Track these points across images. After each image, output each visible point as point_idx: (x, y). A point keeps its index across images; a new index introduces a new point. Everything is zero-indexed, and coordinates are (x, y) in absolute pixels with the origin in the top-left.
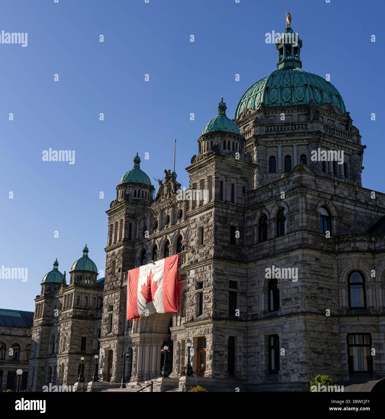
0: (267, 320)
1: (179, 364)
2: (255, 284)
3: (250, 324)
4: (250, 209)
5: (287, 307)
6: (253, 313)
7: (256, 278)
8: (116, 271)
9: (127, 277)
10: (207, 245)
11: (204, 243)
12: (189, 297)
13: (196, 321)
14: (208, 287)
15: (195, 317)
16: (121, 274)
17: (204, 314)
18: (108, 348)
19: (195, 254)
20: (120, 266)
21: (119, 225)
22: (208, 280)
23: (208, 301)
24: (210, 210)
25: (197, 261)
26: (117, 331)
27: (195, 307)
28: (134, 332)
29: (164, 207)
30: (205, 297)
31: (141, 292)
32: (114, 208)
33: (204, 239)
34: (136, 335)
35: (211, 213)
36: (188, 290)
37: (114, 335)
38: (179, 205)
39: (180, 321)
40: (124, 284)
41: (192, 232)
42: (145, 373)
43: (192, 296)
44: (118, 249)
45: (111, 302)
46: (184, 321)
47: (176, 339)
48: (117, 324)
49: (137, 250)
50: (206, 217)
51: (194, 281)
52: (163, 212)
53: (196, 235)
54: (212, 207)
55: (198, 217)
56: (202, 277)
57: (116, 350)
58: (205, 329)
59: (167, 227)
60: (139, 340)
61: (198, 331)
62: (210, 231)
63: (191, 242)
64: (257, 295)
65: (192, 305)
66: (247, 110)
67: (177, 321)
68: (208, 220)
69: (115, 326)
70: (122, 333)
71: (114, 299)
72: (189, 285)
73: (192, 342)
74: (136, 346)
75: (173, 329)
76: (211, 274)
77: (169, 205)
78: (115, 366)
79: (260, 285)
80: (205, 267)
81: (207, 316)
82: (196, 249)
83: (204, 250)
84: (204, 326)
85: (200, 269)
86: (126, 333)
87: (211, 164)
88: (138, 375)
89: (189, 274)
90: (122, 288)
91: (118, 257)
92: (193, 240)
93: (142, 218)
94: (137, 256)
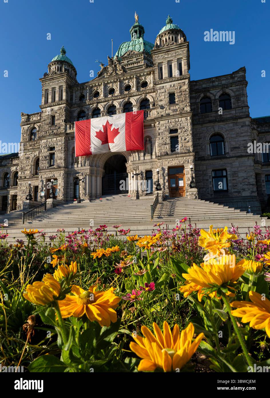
0: (216, 160)
2: (202, 138)
4: (194, 92)
5: (235, 152)
7: (202, 135)
8: (56, 122)
9: (71, 127)
10: (181, 104)
11: (176, 103)
12: (160, 139)
13: (172, 155)
14: (185, 132)
15: (169, 152)
16: (64, 124)
17: (181, 150)
18: (50, 177)
19: (166, 110)
20: (62, 119)
21: (57, 90)
22: (184, 128)
23: (186, 141)
24: (183, 81)
25: (168, 115)
26: (63, 164)
27: (169, 145)
28: (82, 166)
29: (109, 82)
30: (182, 139)
31: (96, 136)
32: (51, 77)
33: (176, 100)
34: (84, 168)
35: (184, 82)
36: (159, 135)
37: (59, 167)
38: (127, 81)
39: (144, 157)
40: (68, 131)
41: (160, 95)
42: (92, 194)
43: (165, 138)
44: (58, 106)
45: (52, 144)
46: (148, 157)
47: (138, 169)
48: (62, 159)
49: (74, 111)
50: (177, 85)
51: (166, 128)
52: (105, 85)
53: (166, 97)
54: (186, 79)
55: (168, 85)
56: (176, 125)
57: (63, 178)
58: (185, 160)
59: (112, 96)
60: (88, 171)
61: (175, 162)
62: (184, 94)
63: (159, 102)
64: (204, 145)
65: (165, 144)
66: (132, 51)
67: (139, 157)
68: (180, 87)
69: (59, 161)
70: (66, 167)
71: (55, 142)
72: (159, 131)
73: (166, 169)
74: (84, 176)
75: (135, 162)
76: (188, 123)
77: (116, 80)
78: (62, 189)
79: (206, 139)
80: (180, 119)
81: (186, 151)
82: (166, 107)
83: (177, 107)
84: (183, 158)
85: (173, 120)
86: (70, 167)
87: (182, 50)
88: (88, 195)
89: (159, 124)
90: (67, 134)
91: (58, 112)
92: (162, 100)
93: (79, 88)
94: (74, 115)
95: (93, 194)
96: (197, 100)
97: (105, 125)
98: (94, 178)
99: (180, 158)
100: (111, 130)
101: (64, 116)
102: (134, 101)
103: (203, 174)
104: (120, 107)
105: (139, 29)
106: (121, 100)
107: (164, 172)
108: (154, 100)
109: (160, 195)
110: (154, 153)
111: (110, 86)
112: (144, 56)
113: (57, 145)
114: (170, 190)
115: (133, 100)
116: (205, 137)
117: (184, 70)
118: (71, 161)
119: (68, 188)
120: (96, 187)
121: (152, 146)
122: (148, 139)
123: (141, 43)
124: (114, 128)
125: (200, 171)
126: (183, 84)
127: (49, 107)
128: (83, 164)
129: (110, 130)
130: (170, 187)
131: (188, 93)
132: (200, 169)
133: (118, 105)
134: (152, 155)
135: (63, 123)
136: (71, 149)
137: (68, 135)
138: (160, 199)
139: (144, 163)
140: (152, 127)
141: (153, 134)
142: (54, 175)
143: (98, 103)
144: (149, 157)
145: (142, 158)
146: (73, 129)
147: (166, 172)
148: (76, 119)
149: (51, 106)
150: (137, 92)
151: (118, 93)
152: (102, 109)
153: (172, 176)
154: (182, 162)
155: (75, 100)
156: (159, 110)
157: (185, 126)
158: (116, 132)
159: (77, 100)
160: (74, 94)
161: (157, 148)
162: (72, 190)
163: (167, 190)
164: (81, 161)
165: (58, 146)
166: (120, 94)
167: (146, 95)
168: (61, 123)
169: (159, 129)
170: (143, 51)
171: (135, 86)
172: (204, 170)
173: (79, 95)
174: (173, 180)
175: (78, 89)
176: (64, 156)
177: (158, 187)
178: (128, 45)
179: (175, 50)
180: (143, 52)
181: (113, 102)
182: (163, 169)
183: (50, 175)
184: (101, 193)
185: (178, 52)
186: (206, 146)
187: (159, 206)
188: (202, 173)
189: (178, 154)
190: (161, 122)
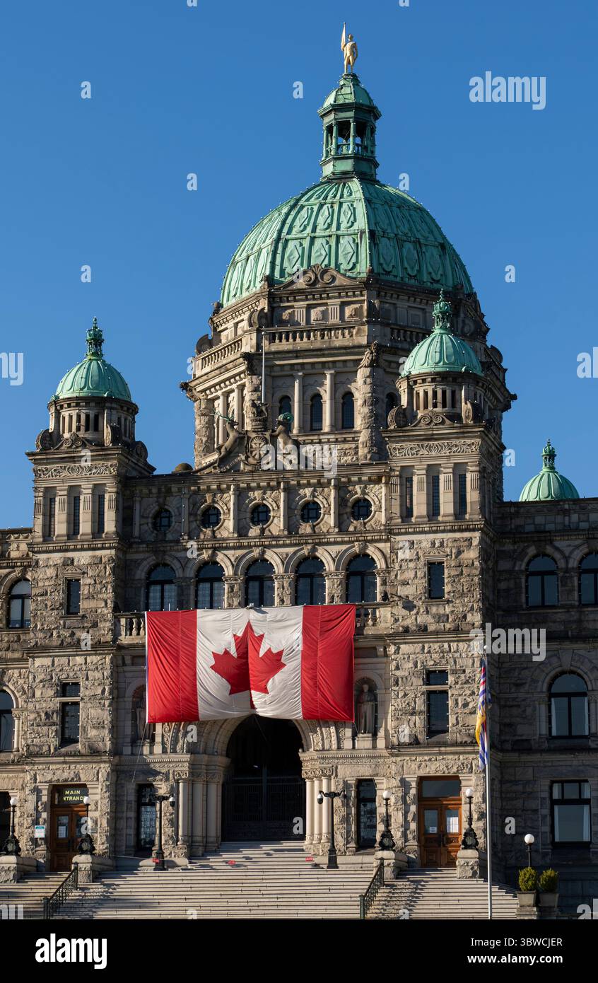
0: (562, 753)
1: (349, 824)
2: (525, 683)
3: (514, 757)
6: (517, 738)
7: (526, 673)
8: (84, 605)
9: (132, 623)
10: (458, 601)
11: (446, 596)
12: (400, 696)
13: (428, 745)
14: (465, 683)
15: (422, 737)
16: (110, 616)
17: (455, 735)
18: (66, 780)
19: (418, 613)
20: (105, 596)
21: (86, 497)
22: (464, 671)
23: (467, 711)
24: (467, 535)
25: (423, 630)
26: (108, 743)
27: (422, 717)
28: (164, 751)
29: (253, 484)
30: (457, 703)
31: (212, 667)
32: (67, 453)
33: (447, 588)
34: (173, 757)
35: (470, 540)
36: (397, 684)
37: (94, 753)
38: (308, 491)
39: (353, 740)
40: (125, 639)
41: (403, 568)
42: (195, 839)
43: (413, 696)
44: (90, 553)
45: (71, 675)
46: (364, 742)
47: (337, 776)
48: (103, 727)
49: (137, 563)
50: (450, 545)
51: (416, 667)
52: (241, 494)
53: (420, 574)
54: (474, 530)
55: (425, 540)
56: (444, 662)
57: (107, 786)
58: (463, 764)
59: (263, 530)
60: (186, 767)
61: (436, 766)
62: (469, 575)
63: (399, 587)
64: (529, 706)
65: (413, 714)
66: (325, 271)
67: (339, 740)
68: (459, 553)
69: (93, 733)
70: (116, 751)
71: (81, 670)
72: (398, 673)
73: (414, 784)
74: (172, 781)
75: (326, 754)
76: (476, 659)
77: (273, 484)
78: (105, 822)
79: (536, 687)
80: (454, 646)
81: (466, 739)
82: (418, 603)
83: (448, 610)
84: (456, 757)
85: (436, 646)
86: (127, 750)
87: (469, 441)
88: (184, 842)
89: (397, 651)
90: (121, 647)
91: (90, 573)
92: (408, 584)
93: (154, 490)
94: (137, 577)
95: (199, 839)
96: (518, 563)
97: (240, 634)
98: (199, 787)
99: (450, 757)
100: (261, 654)
101: (109, 587)
102: (330, 559)
103: (524, 793)
104: (286, 571)
105: (356, 119)
106: (291, 550)
107: (406, 794)
108: (387, 567)
109: (389, 861)
110: (381, 733)
111: (255, 499)
112: (370, 306)
113: (87, 679)
114: (423, 843)
115: (326, 556)
116: (534, 681)
117: (471, 503)
118: (128, 731)
119: (120, 815)
120: (205, 816)
121: (376, 712)
122: (366, 687)
123: (362, 233)
124: (269, 650)
125: (516, 782)
126: (466, 543)
127: (60, 551)
128: (168, 746)
129: (258, 652)
130: (422, 834)
131: (477, 572)
132: (517, 778)
133: (281, 566)
134: (375, 735)
135: (106, 611)
136: (130, 691)
137: (123, 652)
138: (388, 873)
139: (352, 758)
140: (379, 654)
141: (381, 676)
142: (77, 775)
143: (215, 549)
144: (368, 744)
145: (347, 744)
146: (138, 634)
147: (413, 791)
148: (143, 589)
149: (66, 550)
150: (337, 534)
151: (282, 528)
152: (229, 571)
153: (430, 803)
154: (455, 769)
155: (140, 525)
156: (400, 611)
157: (467, 666)
158: (275, 662)
159: (145, 527)
160: (137, 506)
161: (389, 720)
162: (133, 823)
163: (413, 844)
164: (163, 736)
165: (89, 683)
166: (286, 533)
167: (366, 547)
168: (99, 611)
169: (397, 668)
170: (368, 279)
171: (332, 511)
172: (528, 782)
173: (153, 511)
174: (431, 815)
175: (150, 490)
176: (109, 719)
177: (386, 841)
178: (309, 229)
179: (448, 439)
180: (366, 285)
181: (264, 552)
182: (404, 784)
183: (65, 775)
184: (219, 834)
185: (456, 446)
186: (535, 707)
187: (383, 892)
188: (520, 788)
189: (445, 744)
190: (402, 646)
